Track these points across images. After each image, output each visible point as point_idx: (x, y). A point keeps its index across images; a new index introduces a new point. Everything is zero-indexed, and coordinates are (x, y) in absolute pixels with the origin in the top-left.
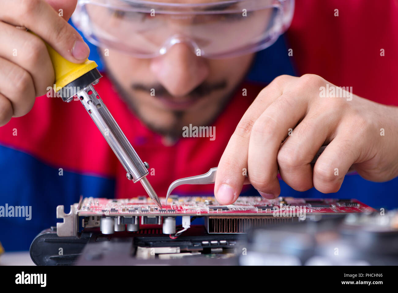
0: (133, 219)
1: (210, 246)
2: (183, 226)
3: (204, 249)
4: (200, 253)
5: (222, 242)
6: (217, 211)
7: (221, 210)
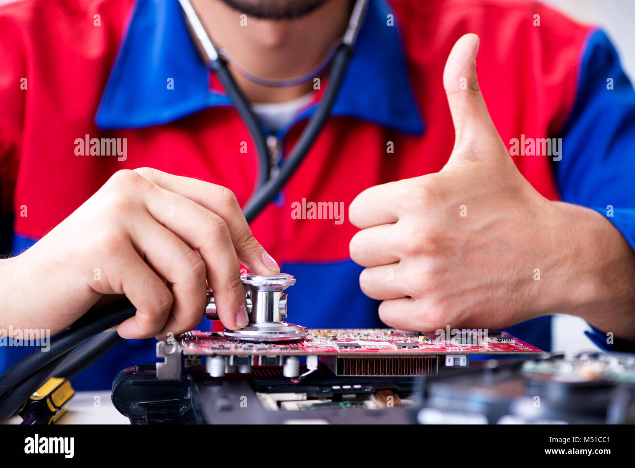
0: (249, 359)
1: (341, 392)
2: (308, 367)
3: (335, 395)
4: (330, 401)
5: (356, 387)
6: (348, 349)
7: (353, 349)
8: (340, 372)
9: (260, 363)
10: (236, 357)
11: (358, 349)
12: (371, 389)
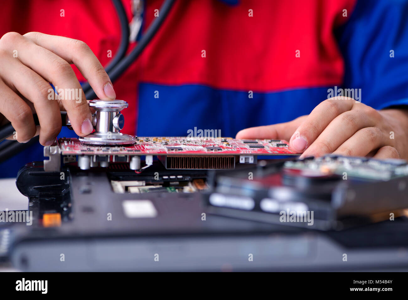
0: (106, 158)
1: (169, 180)
2: (147, 163)
3: (164, 182)
4: (161, 186)
5: (179, 177)
6: (174, 151)
7: (177, 151)
8: (169, 166)
9: (114, 160)
10: (97, 156)
11: (180, 151)
12: (189, 179)
